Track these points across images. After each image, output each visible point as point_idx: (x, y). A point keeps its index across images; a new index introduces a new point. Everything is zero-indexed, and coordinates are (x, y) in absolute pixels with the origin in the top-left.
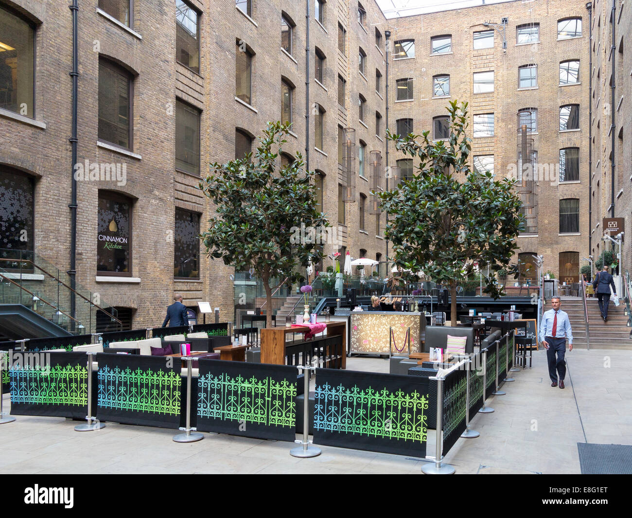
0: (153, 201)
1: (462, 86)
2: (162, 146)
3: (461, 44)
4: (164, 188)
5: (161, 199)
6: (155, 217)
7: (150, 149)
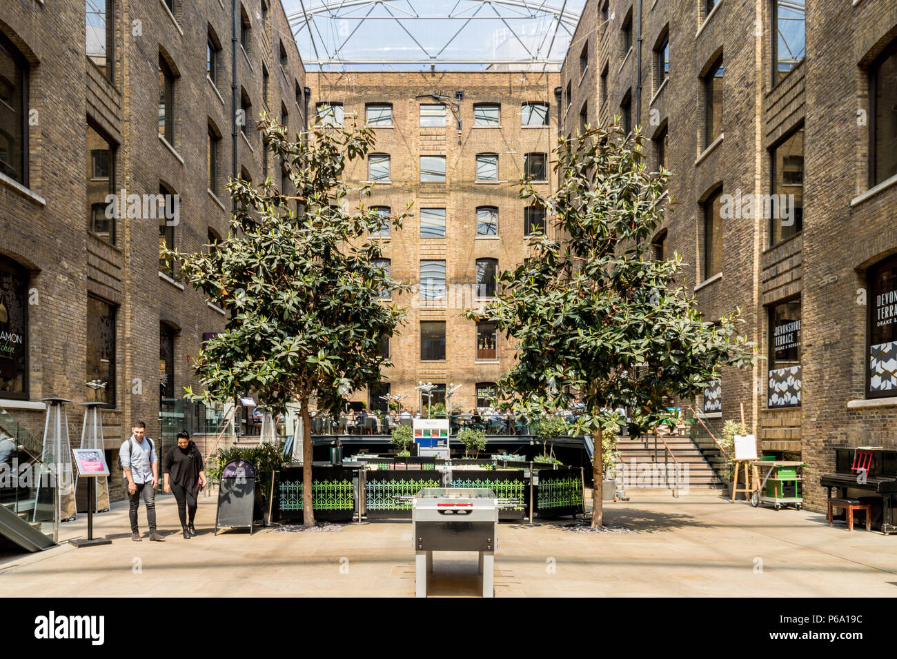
0: (60, 277)
1: (406, 170)
2: (71, 190)
3: (405, 118)
4: (75, 259)
5: (71, 276)
6: (64, 304)
7: (56, 192)
